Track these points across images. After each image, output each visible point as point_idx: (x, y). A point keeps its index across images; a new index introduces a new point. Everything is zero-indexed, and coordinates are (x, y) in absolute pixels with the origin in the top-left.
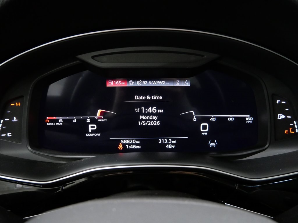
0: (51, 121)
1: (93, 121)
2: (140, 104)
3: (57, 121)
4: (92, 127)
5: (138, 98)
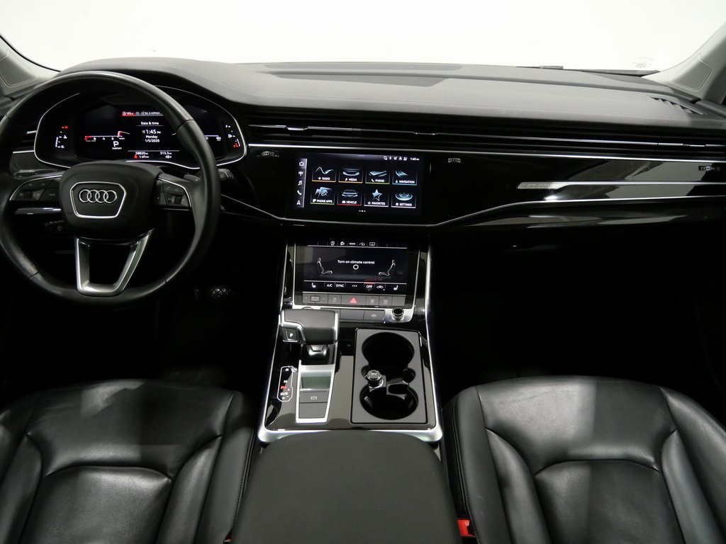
0: (89, 139)
1: (116, 139)
2: (145, 128)
3: (92, 139)
4: (116, 143)
5: (143, 123)
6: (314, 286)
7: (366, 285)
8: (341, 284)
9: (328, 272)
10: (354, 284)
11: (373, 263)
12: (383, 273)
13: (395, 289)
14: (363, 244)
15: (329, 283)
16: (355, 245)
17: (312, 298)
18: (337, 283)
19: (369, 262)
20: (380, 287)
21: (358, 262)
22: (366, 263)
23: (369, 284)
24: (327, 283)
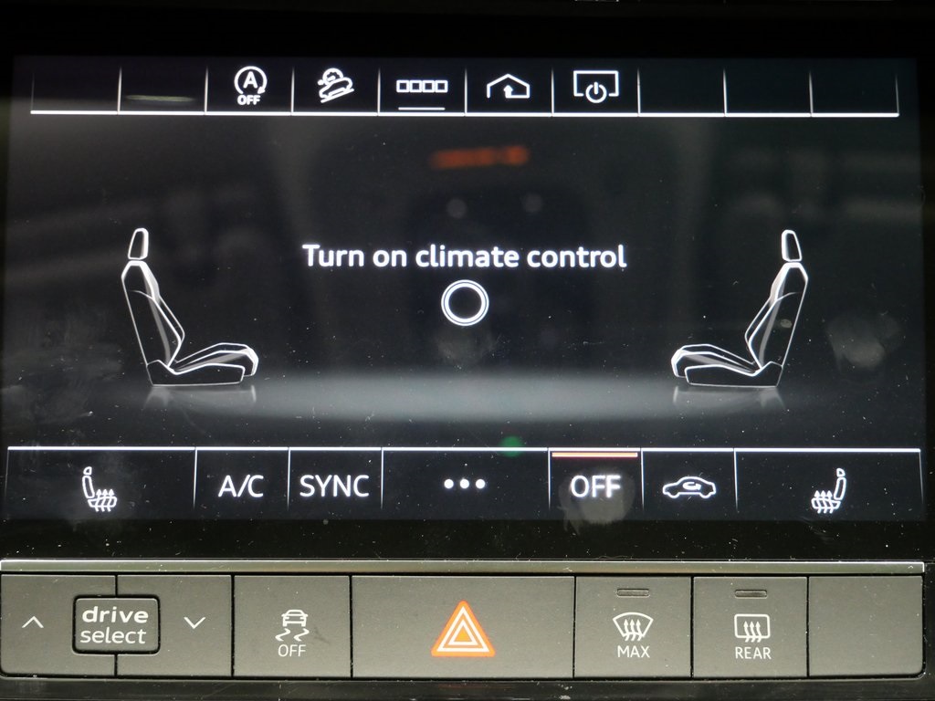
6: (102, 500)
7: (567, 468)
8: (345, 466)
9: (221, 356)
10: (456, 466)
11: (615, 258)
12: (709, 358)
13: (826, 502)
14: (512, 86)
15: (239, 466)
16: (451, 101)
17: (91, 615)
18: (305, 464)
19: (581, 257)
20: (691, 486)
21: (483, 259)
22: (552, 259)
23: (590, 467)
24: (214, 468)
